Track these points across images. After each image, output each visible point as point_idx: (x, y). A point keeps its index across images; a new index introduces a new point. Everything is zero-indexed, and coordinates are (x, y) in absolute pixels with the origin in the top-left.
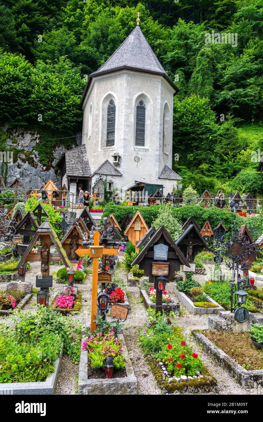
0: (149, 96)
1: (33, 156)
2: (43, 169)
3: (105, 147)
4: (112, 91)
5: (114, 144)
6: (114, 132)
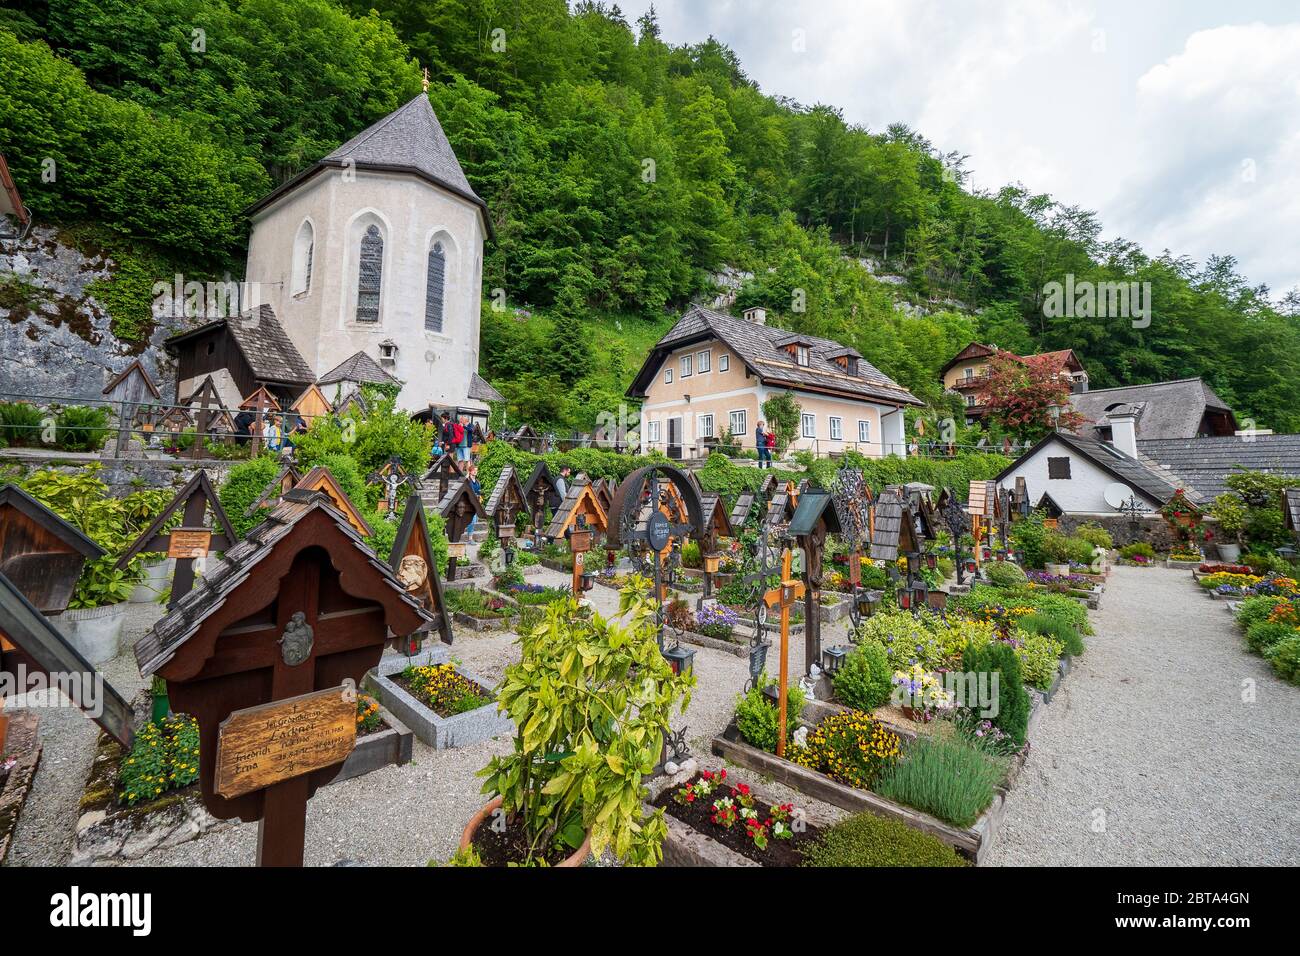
0: (454, 237)
1: (88, 311)
2: (120, 349)
3: (354, 323)
4: (378, 208)
5: (376, 320)
6: (378, 294)
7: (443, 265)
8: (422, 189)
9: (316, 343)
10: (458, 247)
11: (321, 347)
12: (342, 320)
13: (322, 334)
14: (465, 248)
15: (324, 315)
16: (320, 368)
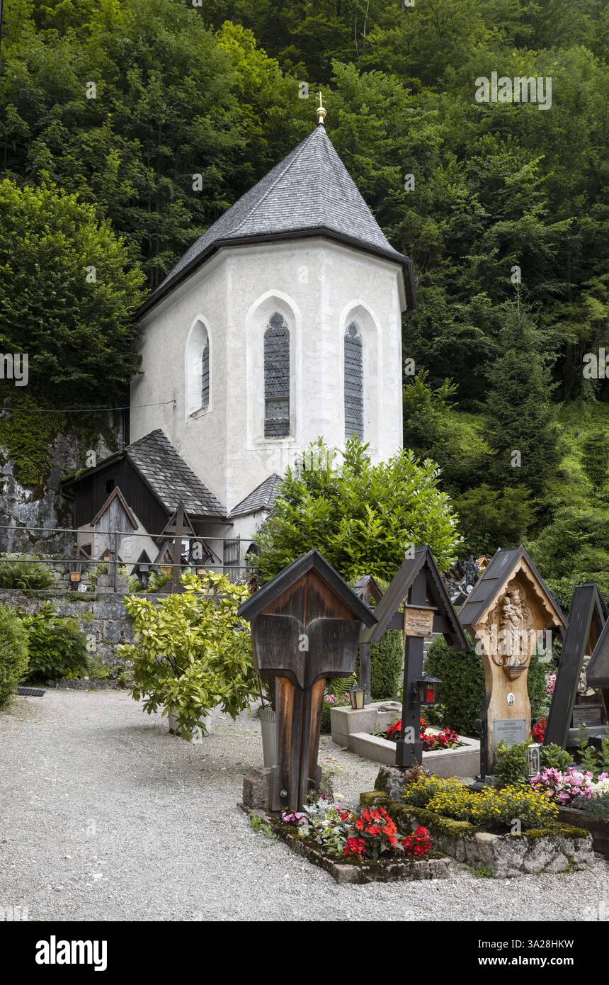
0: (372, 313)
2: (24, 496)
3: (263, 440)
4: (281, 289)
5: (286, 434)
6: (287, 399)
7: (360, 353)
8: (333, 254)
9: (223, 469)
10: (378, 325)
11: (229, 473)
12: (250, 437)
13: (229, 457)
14: (386, 324)
15: (229, 434)
16: (229, 499)
